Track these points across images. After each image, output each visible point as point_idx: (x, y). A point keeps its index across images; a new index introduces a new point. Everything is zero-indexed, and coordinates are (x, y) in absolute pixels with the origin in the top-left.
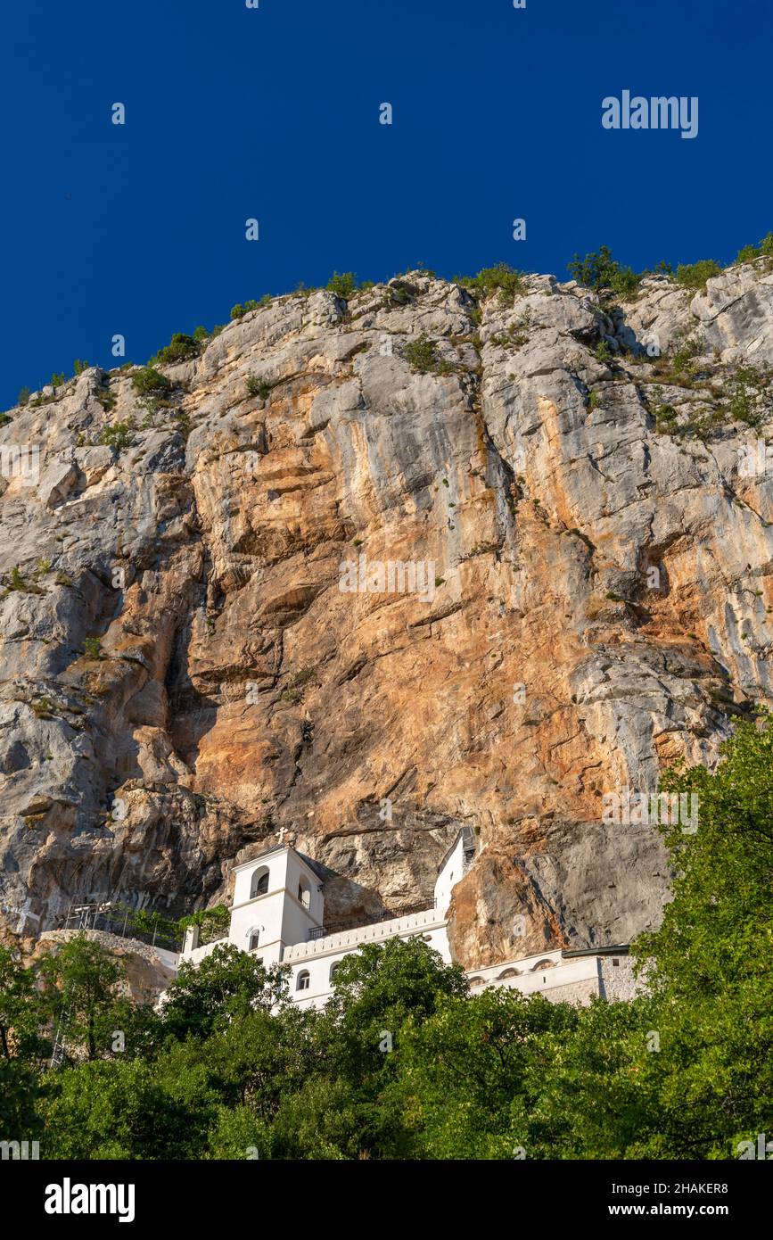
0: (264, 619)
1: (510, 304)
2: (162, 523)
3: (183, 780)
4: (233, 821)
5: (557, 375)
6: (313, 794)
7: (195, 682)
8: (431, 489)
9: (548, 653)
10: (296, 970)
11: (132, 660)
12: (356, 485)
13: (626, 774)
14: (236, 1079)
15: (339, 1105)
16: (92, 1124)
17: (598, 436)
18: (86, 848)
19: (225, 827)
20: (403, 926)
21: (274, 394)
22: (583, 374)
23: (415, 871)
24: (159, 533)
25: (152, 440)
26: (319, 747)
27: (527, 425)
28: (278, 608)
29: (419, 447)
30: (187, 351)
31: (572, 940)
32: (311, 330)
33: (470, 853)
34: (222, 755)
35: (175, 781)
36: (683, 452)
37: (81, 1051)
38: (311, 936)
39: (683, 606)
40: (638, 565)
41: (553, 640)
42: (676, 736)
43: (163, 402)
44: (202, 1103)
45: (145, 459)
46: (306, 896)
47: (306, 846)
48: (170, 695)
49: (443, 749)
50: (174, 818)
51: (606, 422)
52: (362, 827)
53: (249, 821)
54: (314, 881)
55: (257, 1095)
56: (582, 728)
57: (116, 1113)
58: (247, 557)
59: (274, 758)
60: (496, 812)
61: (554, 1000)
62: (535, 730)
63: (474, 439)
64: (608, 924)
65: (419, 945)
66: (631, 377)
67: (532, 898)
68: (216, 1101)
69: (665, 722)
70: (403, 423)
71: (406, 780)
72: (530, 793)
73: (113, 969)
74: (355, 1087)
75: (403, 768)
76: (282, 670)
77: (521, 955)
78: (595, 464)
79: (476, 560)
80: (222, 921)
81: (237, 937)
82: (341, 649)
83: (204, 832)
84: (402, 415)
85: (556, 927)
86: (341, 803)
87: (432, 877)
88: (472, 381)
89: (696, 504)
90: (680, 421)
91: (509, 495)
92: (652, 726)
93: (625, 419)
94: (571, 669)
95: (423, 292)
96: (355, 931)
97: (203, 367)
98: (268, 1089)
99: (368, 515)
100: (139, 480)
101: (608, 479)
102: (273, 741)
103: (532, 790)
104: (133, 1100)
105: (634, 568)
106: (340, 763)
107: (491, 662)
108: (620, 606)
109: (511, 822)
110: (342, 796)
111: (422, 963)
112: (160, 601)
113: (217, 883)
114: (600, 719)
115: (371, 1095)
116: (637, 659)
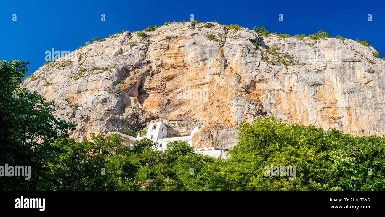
0: (162, 80)
1: (236, 32)
2: (141, 60)
3: (140, 107)
4: (150, 115)
5: (244, 46)
6: (168, 112)
7: (145, 90)
8: (207, 61)
9: (226, 95)
10: (160, 143)
11: (131, 84)
12: (189, 58)
13: (236, 119)
14: (144, 161)
15: (165, 168)
16: (116, 166)
17: (249, 58)
18: (118, 118)
19: (148, 116)
20: (183, 139)
21: (172, 39)
22: (249, 47)
23: (187, 129)
24: (140, 62)
25: (140, 45)
26: (171, 104)
27: (233, 53)
28: (166, 78)
29: (206, 53)
30: (152, 30)
31: (217, 146)
32: (184, 29)
33: (200, 128)
34: (149, 103)
35: (138, 107)
36: (268, 66)
37: (114, 154)
38: (164, 137)
39: (258, 93)
40: (250, 83)
41: (227, 93)
42: (249, 115)
43: (144, 38)
44: (138, 165)
45: (138, 49)
46: (164, 130)
47: (165, 121)
48: (139, 92)
49: (198, 108)
50: (137, 114)
51: (252, 57)
52: (177, 120)
53: (153, 116)
54: (166, 128)
55: (148, 164)
56: (229, 110)
57: (121, 165)
58: (161, 68)
59: (161, 105)
60: (207, 121)
61: (210, 156)
62: (219, 108)
63: (220, 54)
64: (225, 145)
65: (186, 142)
66: (261, 50)
67: (211, 137)
68: (140, 165)
69: (247, 112)
70: (203, 48)
71: (189, 112)
72: (215, 119)
73: (122, 140)
74: (168, 165)
75: (189, 110)
76: (165, 89)
77: (206, 147)
78: (247, 64)
79: (214, 75)
80: (145, 133)
81: (148, 136)
82: (179, 87)
83: (144, 117)
84: (203, 47)
85: (214, 143)
86: (174, 115)
87: (191, 131)
88: (222, 43)
89: (266, 76)
90: (269, 60)
91: (225, 65)
92: (244, 112)
93: (256, 57)
94: (230, 99)
95: (215, 26)
96: (173, 138)
97: (155, 33)
98: (151, 164)
99: (191, 64)
100: (136, 52)
101: (249, 67)
102: (161, 102)
103: (215, 118)
104: (124, 163)
105: (249, 84)
106: (175, 107)
107: (212, 94)
108: (244, 90)
109: (210, 123)
110: (174, 113)
111: (186, 146)
112: (139, 74)
113: (145, 126)
114: (233, 109)
115: (171, 167)
116: (244, 100)
